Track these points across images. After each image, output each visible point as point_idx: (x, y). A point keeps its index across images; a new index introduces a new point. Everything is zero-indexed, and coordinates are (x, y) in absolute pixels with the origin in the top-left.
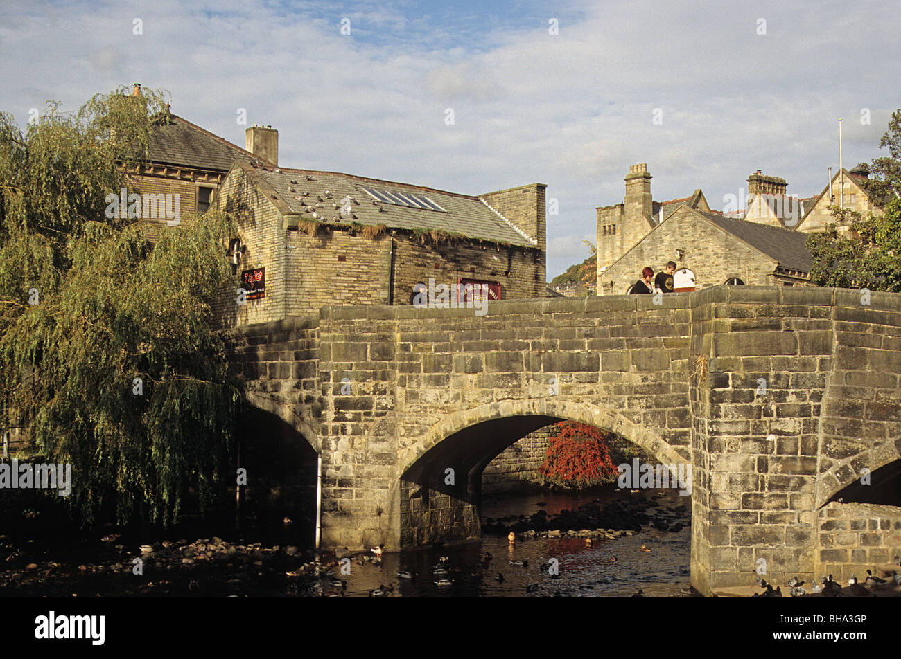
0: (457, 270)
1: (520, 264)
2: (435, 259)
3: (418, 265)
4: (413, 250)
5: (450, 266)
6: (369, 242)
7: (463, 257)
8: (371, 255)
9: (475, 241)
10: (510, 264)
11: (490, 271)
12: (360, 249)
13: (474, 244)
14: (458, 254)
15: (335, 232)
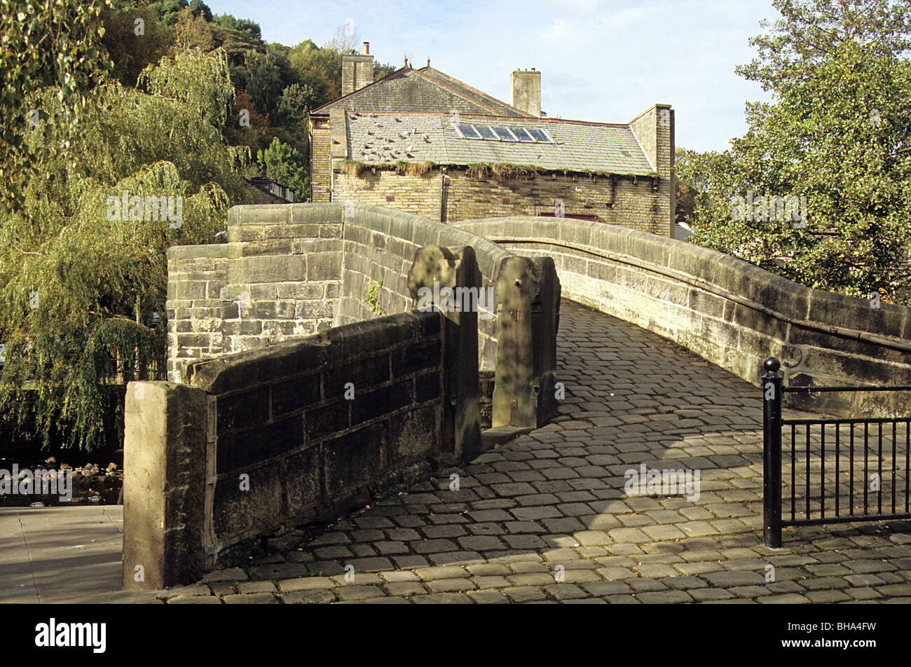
0: (535, 205)
1: (629, 195)
2: (502, 194)
3: (480, 201)
4: (472, 186)
5: (526, 200)
6: (419, 181)
7: (543, 190)
8: (421, 194)
9: (559, 173)
10: (613, 194)
11: (585, 204)
12: (410, 188)
13: (557, 175)
14: (535, 187)
15: (383, 173)
